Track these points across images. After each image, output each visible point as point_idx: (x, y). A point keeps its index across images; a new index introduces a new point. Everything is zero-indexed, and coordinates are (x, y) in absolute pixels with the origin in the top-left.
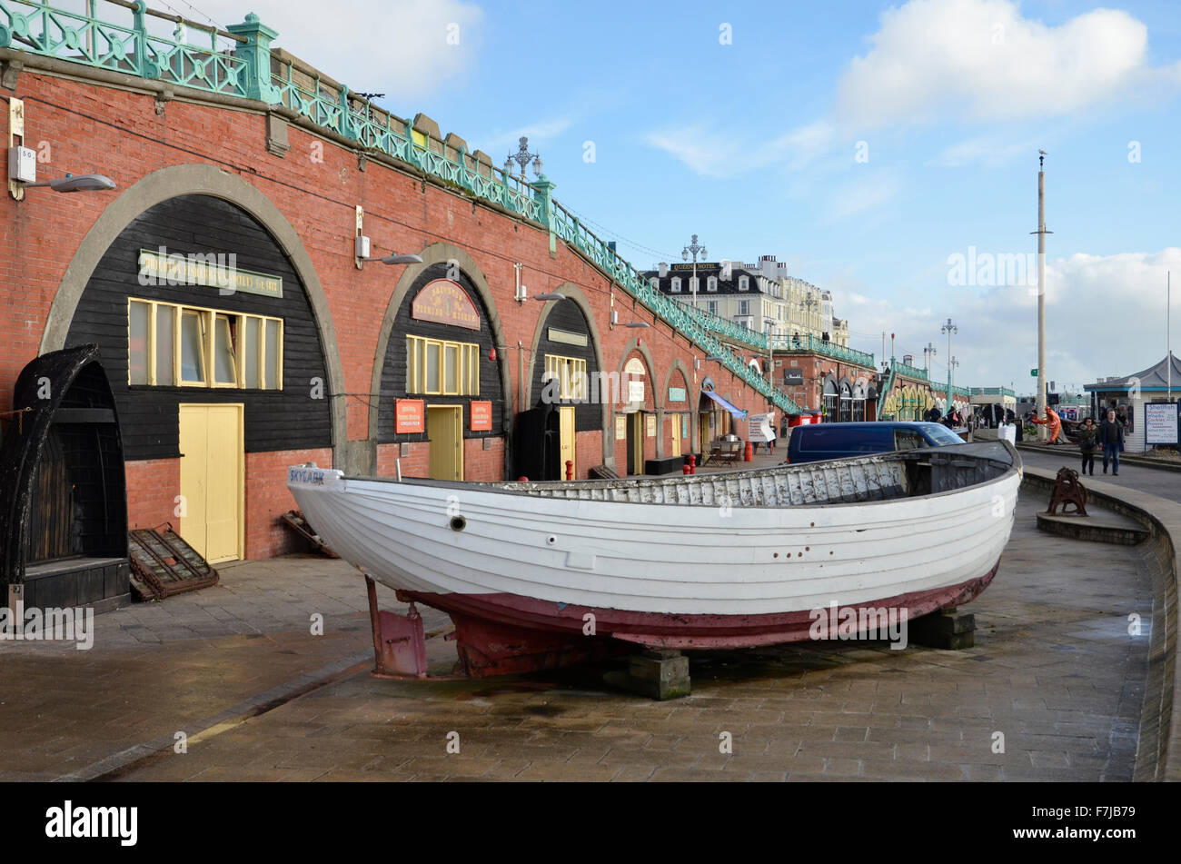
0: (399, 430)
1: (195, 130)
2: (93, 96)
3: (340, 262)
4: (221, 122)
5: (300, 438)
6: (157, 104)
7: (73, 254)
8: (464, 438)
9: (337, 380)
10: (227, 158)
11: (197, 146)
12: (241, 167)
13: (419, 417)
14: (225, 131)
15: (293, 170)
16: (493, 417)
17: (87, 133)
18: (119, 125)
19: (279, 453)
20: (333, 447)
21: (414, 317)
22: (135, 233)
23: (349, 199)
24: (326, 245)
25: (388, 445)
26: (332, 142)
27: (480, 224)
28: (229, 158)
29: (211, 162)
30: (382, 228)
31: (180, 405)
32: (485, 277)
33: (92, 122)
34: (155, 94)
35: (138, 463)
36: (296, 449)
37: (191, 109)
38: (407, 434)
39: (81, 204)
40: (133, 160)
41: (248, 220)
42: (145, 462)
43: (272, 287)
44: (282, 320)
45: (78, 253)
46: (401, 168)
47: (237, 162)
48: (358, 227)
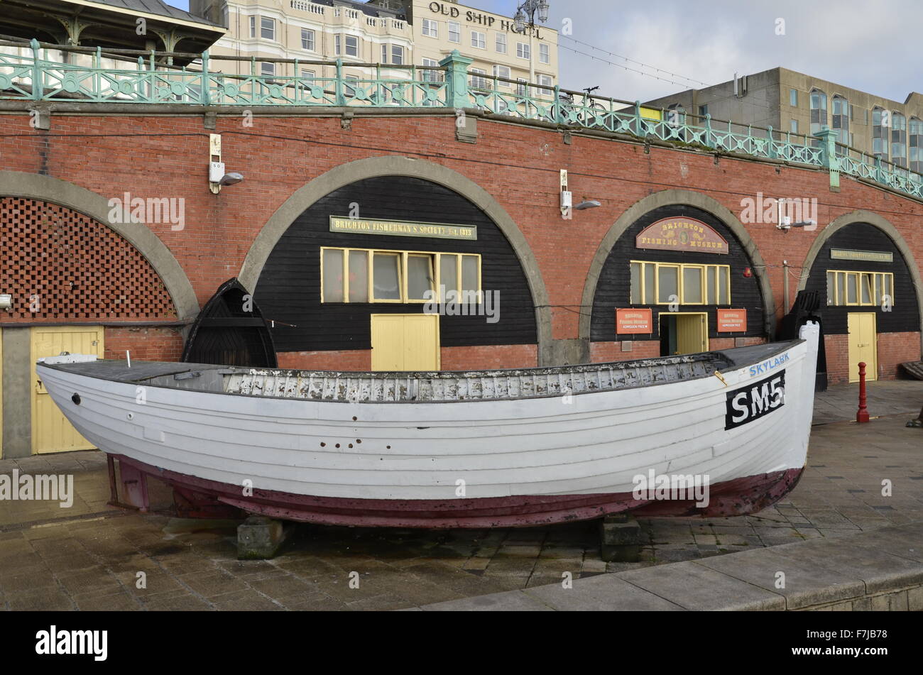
0: (619, 332)
1: (381, 134)
2: (283, 124)
3: (541, 211)
4: (409, 126)
5: (499, 337)
6: (343, 122)
7: (265, 223)
8: (709, 338)
9: (539, 295)
10: (414, 149)
11: (382, 145)
12: (428, 154)
13: (646, 322)
14: (414, 131)
15: (487, 151)
16: (747, 322)
17: (278, 148)
18: (308, 139)
19: (476, 348)
20: (537, 343)
21: (638, 247)
22: (327, 205)
23: (552, 166)
24: (525, 200)
25: (606, 342)
26: (531, 127)
27: (725, 171)
28: (417, 149)
29: (397, 154)
30: (593, 183)
31: (372, 315)
32: (731, 212)
33: (282, 140)
34: (340, 116)
35: (329, 352)
36: (496, 345)
37: (377, 121)
38: (632, 334)
39: (271, 192)
40: (320, 160)
41: (442, 189)
42: (337, 352)
43: (467, 232)
44: (480, 256)
45: (269, 222)
46: (615, 138)
47: (425, 151)
48: (562, 184)
